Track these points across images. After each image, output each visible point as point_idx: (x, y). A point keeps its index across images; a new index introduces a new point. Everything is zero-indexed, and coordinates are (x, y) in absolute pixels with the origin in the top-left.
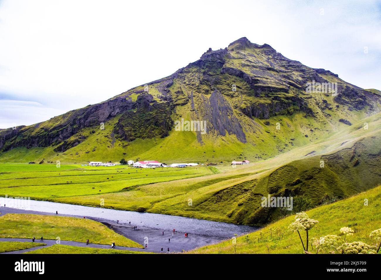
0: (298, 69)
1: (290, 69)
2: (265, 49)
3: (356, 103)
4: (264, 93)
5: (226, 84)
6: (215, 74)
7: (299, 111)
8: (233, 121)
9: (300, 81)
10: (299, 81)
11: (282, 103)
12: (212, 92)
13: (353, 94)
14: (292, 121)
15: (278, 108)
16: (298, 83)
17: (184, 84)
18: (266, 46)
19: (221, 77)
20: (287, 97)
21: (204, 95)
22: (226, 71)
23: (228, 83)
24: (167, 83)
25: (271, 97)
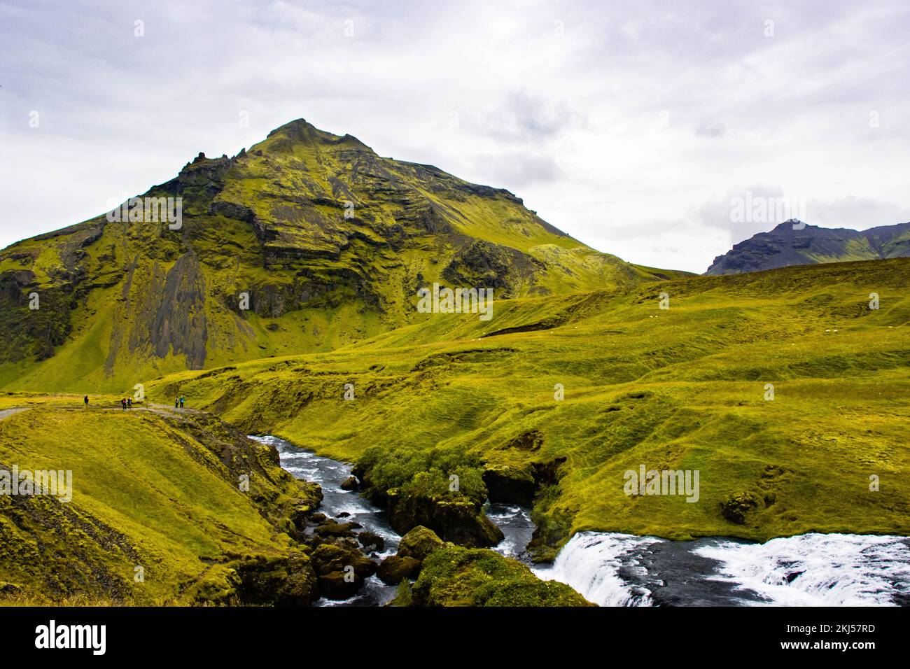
0: (396, 197)
1: (378, 198)
2: (344, 147)
3: (480, 281)
4: (282, 262)
5: (213, 239)
6: (199, 213)
7: (355, 298)
8: (194, 325)
9: (387, 228)
10: (384, 229)
11: (316, 283)
12: (181, 256)
13: (481, 263)
14: (329, 320)
15: (305, 294)
16: (381, 233)
17: (126, 237)
18: (348, 139)
19: (206, 222)
20: (330, 270)
21: (159, 263)
22: (219, 210)
23: (218, 237)
24: (86, 236)
25: (295, 269)
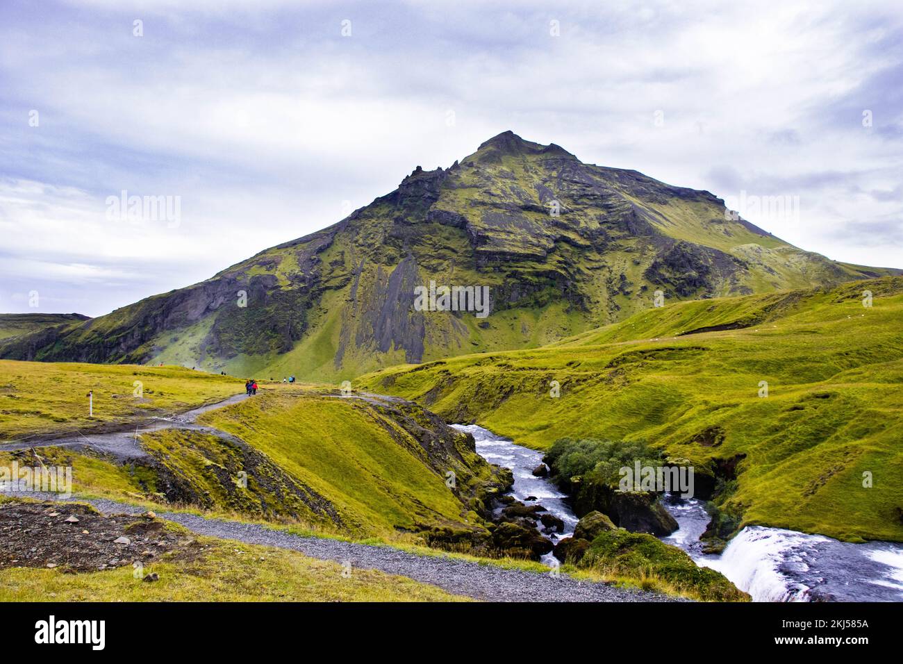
0: (599, 202)
1: (583, 203)
2: (549, 156)
3: (681, 281)
4: (493, 264)
5: (429, 244)
6: (418, 221)
7: (561, 297)
8: (413, 323)
9: (592, 231)
10: (588, 232)
11: (525, 284)
12: (402, 260)
13: (682, 263)
14: (537, 318)
15: (515, 294)
16: (585, 236)
17: (354, 244)
18: (553, 148)
19: (424, 229)
20: (538, 272)
21: (382, 267)
22: (435, 217)
23: (435, 242)
24: (320, 244)
25: (505, 272)
